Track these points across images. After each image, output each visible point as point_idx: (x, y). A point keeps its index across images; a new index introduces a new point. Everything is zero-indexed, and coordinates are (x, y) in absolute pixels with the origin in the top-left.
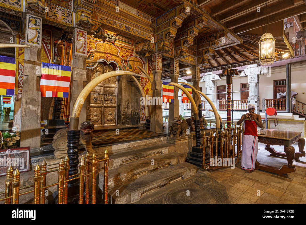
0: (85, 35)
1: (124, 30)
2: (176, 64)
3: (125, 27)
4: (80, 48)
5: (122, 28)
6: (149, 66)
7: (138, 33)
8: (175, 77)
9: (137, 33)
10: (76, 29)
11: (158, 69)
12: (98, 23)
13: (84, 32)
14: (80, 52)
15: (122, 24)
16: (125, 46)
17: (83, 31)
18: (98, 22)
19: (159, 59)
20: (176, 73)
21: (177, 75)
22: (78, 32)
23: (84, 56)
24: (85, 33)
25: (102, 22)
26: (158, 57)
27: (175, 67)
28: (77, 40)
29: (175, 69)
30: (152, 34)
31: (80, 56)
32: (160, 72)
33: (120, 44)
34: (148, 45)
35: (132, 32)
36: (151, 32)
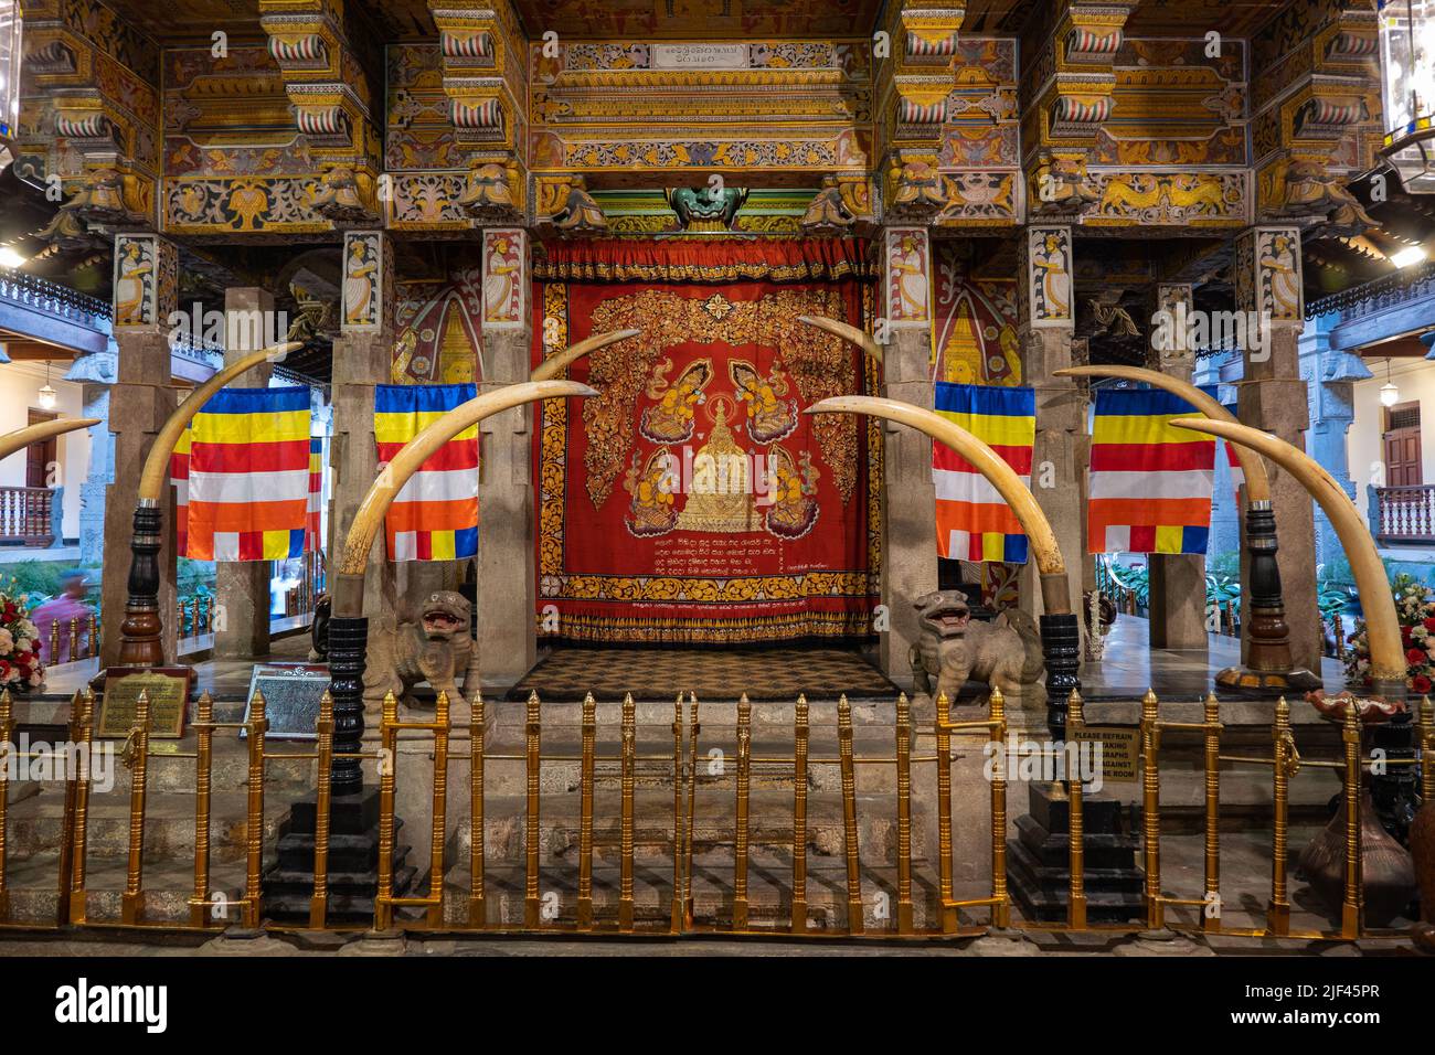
0: (517, 245)
1: (682, 168)
2: (1047, 255)
3: (689, 149)
4: (500, 302)
6: (946, 294)
7: (757, 157)
8: (1039, 341)
9: (752, 156)
10: (485, 231)
11: (897, 313)
12: (564, 180)
13: (513, 234)
14: (498, 318)
15: (674, 140)
17: (509, 231)
18: (564, 174)
19: (904, 255)
20: (1047, 315)
21: (1052, 329)
22: (490, 242)
23: (514, 330)
24: (515, 239)
25: (580, 168)
26: (901, 244)
27: (1039, 279)
28: (489, 273)
29: (1040, 292)
30: (847, 135)
31: (498, 333)
35: (727, 160)
36: (848, 119)
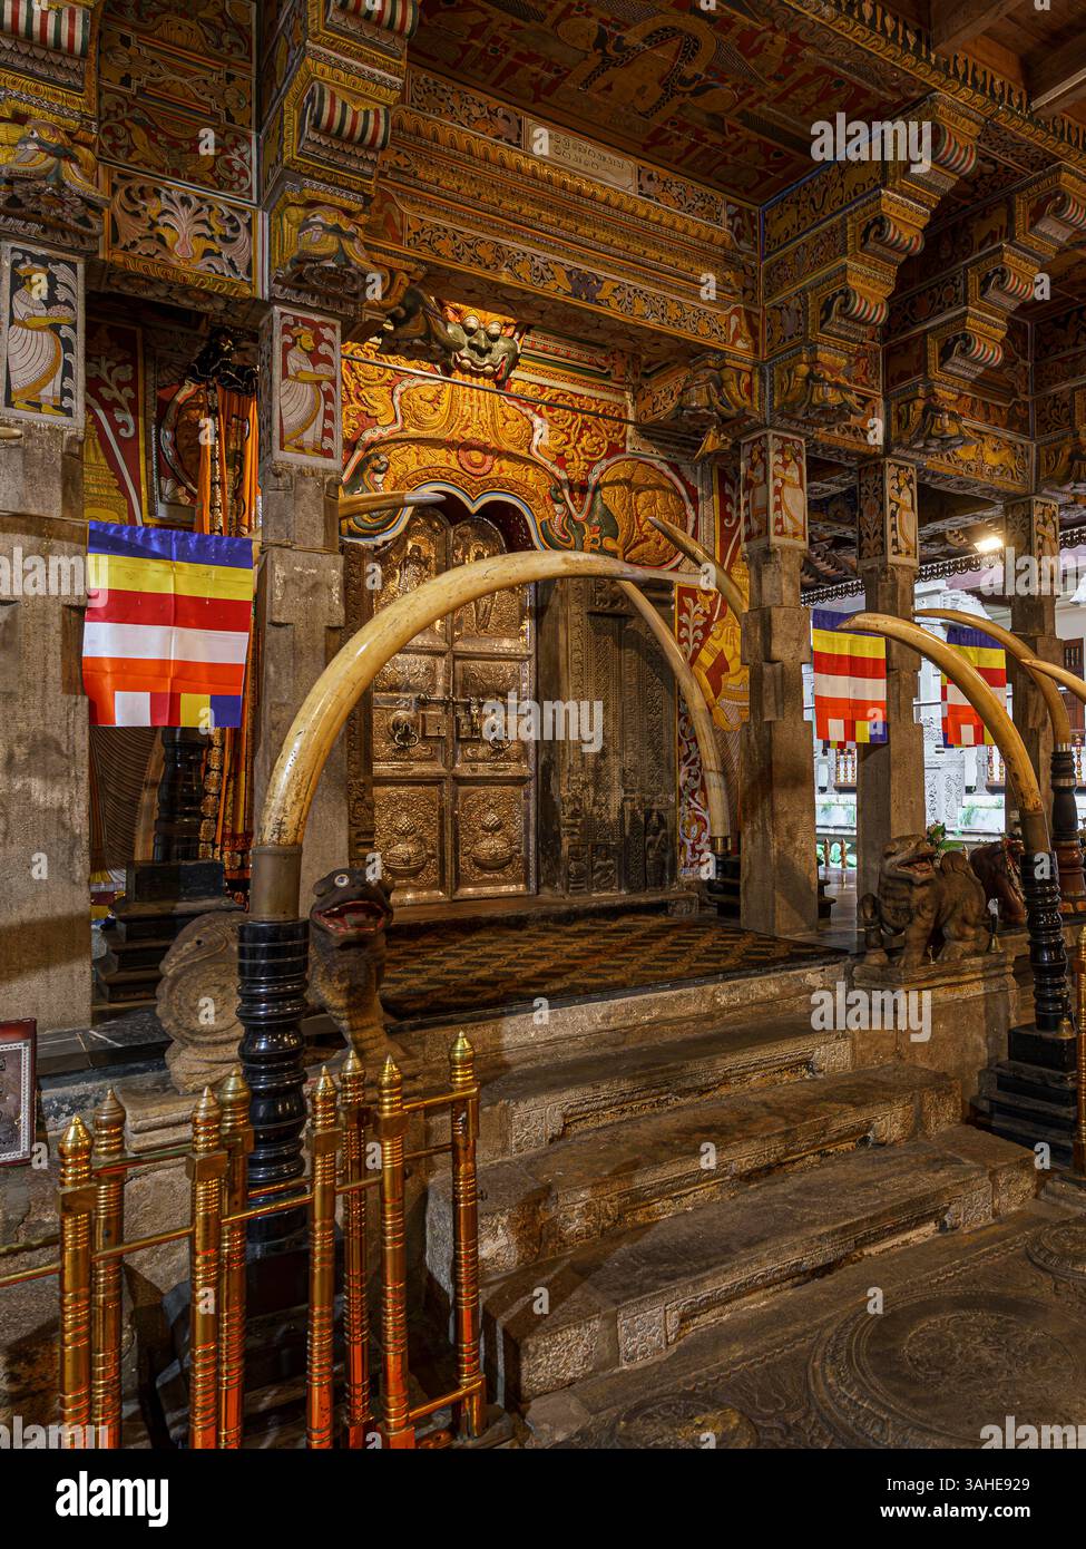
0: (330, 343)
1: (560, 297)
2: (899, 490)
3: (569, 274)
4: (305, 425)
5: (553, 286)
6: (729, 516)
7: (646, 310)
8: (893, 578)
9: (641, 308)
10: (277, 309)
11: (779, 528)
12: (405, 265)
13: (324, 325)
14: (301, 448)
15: (551, 257)
16: (576, 395)
17: (317, 318)
18: (407, 258)
19: (785, 464)
20: (898, 552)
21: (903, 567)
22: (286, 329)
23: (327, 472)
24: (327, 333)
25: (426, 254)
26: (781, 452)
27: (893, 514)
28: (285, 375)
29: (894, 527)
30: (736, 312)
31: (301, 472)
32: (792, 550)
33: (542, 387)
34: (712, 379)
35: (613, 302)
36: (733, 294)
